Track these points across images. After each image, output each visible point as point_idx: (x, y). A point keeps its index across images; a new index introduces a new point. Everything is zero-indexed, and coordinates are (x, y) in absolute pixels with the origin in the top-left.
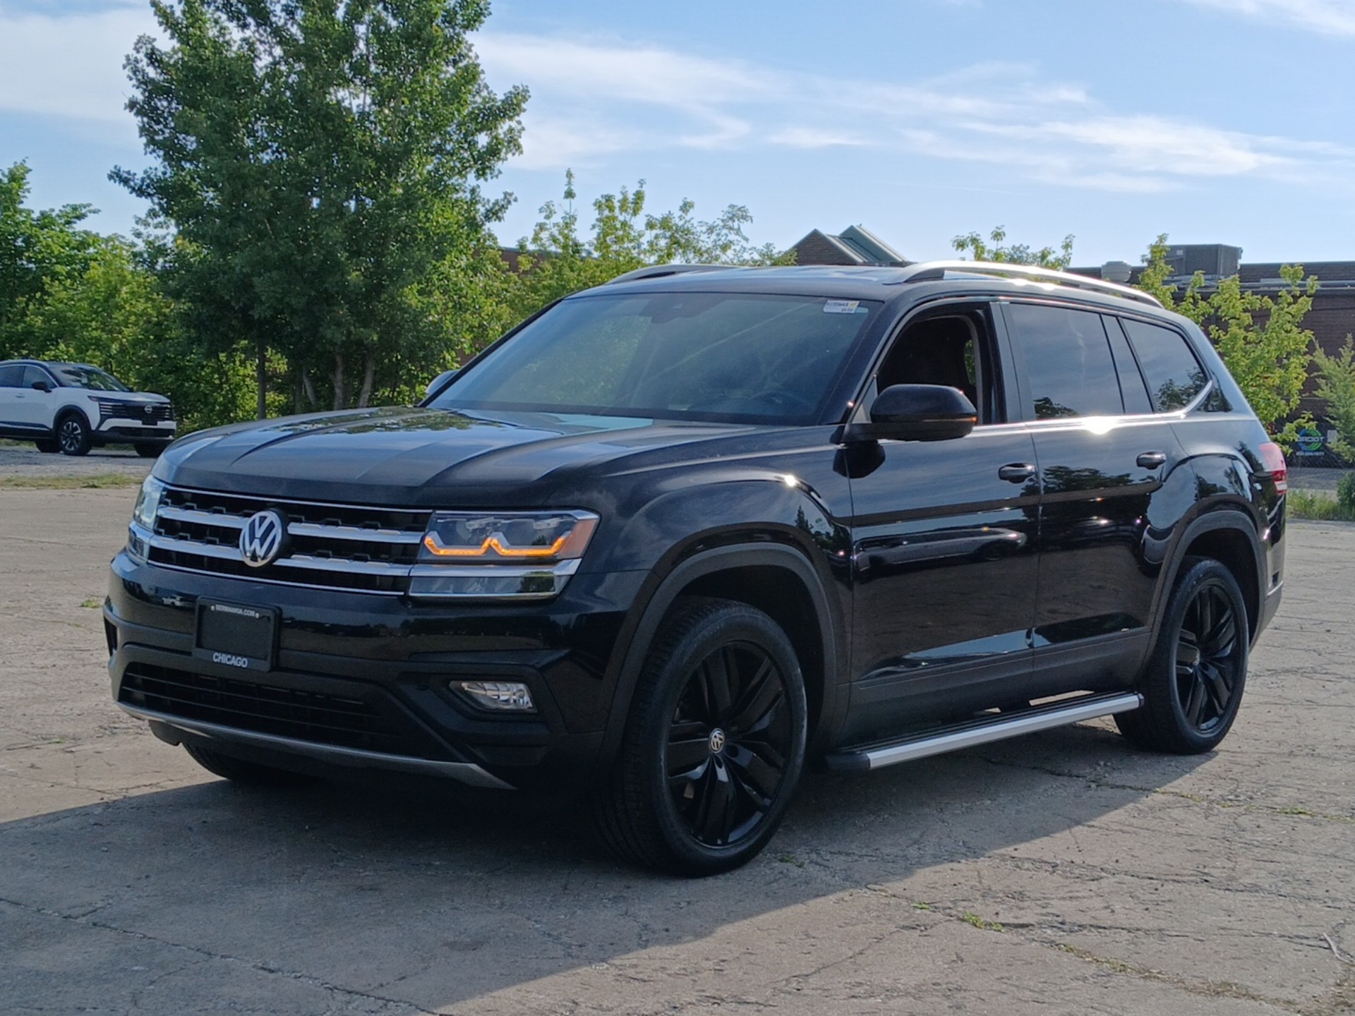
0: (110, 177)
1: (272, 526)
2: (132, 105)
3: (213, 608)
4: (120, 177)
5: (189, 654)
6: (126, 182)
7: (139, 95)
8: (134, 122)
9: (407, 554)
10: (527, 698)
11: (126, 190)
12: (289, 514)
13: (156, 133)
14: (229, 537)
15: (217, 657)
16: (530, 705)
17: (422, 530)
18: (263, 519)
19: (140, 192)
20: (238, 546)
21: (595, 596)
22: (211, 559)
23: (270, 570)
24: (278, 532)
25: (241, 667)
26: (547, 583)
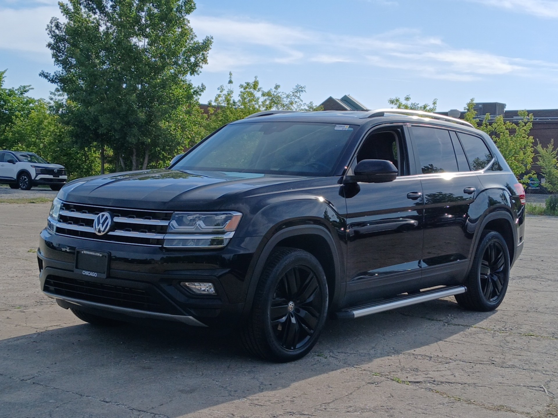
0: (40, 75)
1: (107, 218)
2: (49, 45)
3: (82, 252)
4: (43, 75)
5: (73, 271)
6: (46, 77)
7: (52, 41)
8: (50, 52)
9: (162, 230)
10: (212, 289)
11: (46, 80)
12: (114, 213)
13: (59, 57)
14: (89, 223)
15: (84, 272)
16: (214, 292)
17: (170, 220)
18: (103, 215)
19: (52, 81)
20: (93, 227)
21: (241, 247)
22: (82, 232)
23: (106, 237)
24: (109, 220)
25: (94, 277)
26: (221, 242)
